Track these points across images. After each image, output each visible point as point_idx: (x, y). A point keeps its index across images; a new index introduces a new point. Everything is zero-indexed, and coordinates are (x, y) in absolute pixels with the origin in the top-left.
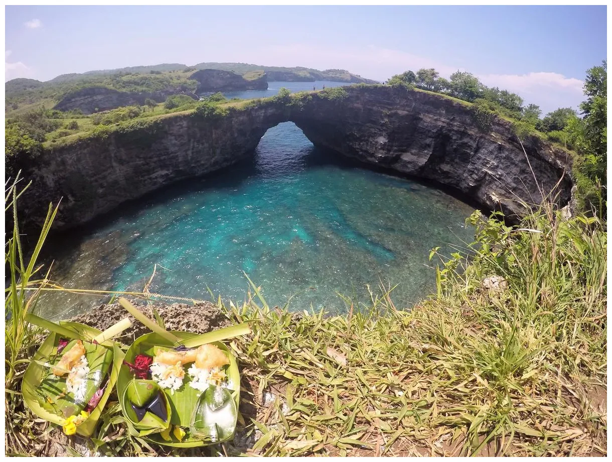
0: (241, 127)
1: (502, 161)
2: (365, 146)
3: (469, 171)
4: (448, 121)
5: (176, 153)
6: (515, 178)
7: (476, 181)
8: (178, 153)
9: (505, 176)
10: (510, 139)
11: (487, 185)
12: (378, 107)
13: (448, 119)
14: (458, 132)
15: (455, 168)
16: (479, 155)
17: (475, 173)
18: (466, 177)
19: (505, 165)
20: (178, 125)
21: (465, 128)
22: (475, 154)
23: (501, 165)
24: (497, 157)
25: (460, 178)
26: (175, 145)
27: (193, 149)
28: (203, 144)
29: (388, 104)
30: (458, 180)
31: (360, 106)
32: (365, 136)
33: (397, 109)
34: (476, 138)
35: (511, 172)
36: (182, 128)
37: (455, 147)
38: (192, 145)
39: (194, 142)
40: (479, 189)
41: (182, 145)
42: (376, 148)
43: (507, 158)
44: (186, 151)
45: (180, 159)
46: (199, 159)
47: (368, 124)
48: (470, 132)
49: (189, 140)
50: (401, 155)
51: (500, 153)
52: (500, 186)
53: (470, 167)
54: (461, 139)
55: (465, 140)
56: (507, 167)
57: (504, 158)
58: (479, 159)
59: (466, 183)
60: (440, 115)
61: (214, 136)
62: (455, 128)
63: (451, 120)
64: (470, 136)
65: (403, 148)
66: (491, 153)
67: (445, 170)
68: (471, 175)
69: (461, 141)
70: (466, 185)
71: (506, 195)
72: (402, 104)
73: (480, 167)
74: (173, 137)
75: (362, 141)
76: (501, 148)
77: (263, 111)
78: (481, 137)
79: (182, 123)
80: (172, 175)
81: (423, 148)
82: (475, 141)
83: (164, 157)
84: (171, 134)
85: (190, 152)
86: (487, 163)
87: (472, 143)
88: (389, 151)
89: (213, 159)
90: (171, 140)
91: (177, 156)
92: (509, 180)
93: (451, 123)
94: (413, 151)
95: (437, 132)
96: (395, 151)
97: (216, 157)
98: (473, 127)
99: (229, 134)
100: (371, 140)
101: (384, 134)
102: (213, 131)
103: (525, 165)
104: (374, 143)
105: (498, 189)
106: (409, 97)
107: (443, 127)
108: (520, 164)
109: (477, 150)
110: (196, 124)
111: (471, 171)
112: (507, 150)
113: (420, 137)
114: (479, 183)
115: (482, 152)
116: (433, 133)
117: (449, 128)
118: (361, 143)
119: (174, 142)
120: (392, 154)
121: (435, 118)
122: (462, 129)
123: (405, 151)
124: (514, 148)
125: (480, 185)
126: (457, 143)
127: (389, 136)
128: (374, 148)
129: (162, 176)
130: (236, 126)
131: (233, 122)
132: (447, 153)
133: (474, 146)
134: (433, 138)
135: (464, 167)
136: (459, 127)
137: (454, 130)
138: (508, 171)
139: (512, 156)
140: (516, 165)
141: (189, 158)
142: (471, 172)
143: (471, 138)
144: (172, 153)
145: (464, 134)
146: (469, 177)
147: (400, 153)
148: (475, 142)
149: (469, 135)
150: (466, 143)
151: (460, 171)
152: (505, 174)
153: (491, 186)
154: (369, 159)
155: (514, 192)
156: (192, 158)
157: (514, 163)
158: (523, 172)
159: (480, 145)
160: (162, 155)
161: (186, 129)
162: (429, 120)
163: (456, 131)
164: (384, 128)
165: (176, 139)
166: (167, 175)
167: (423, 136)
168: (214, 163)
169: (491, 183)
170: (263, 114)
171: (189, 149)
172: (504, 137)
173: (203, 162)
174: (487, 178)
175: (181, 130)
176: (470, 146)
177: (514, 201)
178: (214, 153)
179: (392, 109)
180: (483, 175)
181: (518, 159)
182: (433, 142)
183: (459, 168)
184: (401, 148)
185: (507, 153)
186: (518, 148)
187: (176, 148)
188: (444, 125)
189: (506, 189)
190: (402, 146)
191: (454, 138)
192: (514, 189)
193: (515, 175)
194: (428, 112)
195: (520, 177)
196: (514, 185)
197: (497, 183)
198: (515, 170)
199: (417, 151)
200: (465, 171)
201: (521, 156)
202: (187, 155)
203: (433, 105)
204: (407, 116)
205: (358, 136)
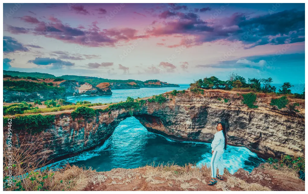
0: (105, 121)
1: (271, 123)
2: (179, 127)
3: (248, 134)
4: (227, 106)
5: (60, 138)
6: (284, 133)
7: (255, 139)
8: (62, 138)
9: (276, 133)
10: (272, 109)
11: (264, 141)
12: (184, 104)
13: (227, 105)
14: (234, 111)
15: (238, 133)
16: (252, 122)
17: (253, 134)
18: (247, 138)
19: (273, 126)
20: (64, 120)
21: (239, 108)
22: (249, 123)
23: (270, 126)
24: (266, 122)
25: (243, 139)
26: (60, 133)
27: (72, 135)
28: (80, 132)
29: (189, 101)
30: (242, 141)
31: (173, 105)
32: (178, 122)
34: (248, 113)
35: (279, 129)
36: (66, 121)
37: (234, 120)
38: (72, 133)
39: (74, 131)
40: (259, 144)
41: (65, 133)
42: (185, 128)
43: (274, 121)
44: (68, 136)
45: (63, 142)
46: (76, 142)
47: (179, 115)
48: (243, 110)
49: (71, 130)
50: (201, 130)
51: (267, 119)
52: (274, 140)
53: (248, 131)
54: (238, 115)
55: (241, 115)
56: (276, 127)
57: (272, 122)
58: (253, 125)
59: (248, 142)
60: (222, 103)
61: (87, 127)
62: (233, 109)
63: (229, 105)
65: (202, 126)
66: (261, 120)
67: (231, 135)
68: (250, 136)
69: (238, 116)
70: (249, 143)
71: (281, 145)
72: (197, 100)
73: (255, 130)
74: (59, 128)
75: (176, 125)
76: (267, 116)
78: (252, 112)
79: (66, 119)
80: (55, 153)
81: (214, 124)
82: (247, 114)
83: (51, 141)
84: (58, 126)
85: (70, 138)
86: (260, 127)
87: (245, 116)
88: (193, 129)
89: (86, 142)
90: (57, 129)
91: (61, 140)
92: (280, 135)
93: (230, 107)
94: (208, 127)
95: (221, 113)
96: (198, 128)
97: (88, 140)
98: (244, 107)
99: (97, 126)
100: (182, 123)
101: (189, 119)
102: (87, 124)
103: (289, 123)
104: (183, 125)
105: (274, 142)
106: (201, 96)
107: (224, 110)
108: (285, 123)
109: (250, 120)
110: (76, 120)
111: (250, 134)
112: (272, 116)
113: (211, 118)
114: (258, 140)
115: (254, 120)
116: (219, 114)
117: (229, 110)
118: (176, 126)
119: (59, 130)
120: (196, 130)
121: (219, 105)
122: (237, 109)
123: (203, 127)
124: (277, 114)
125: (259, 142)
126: (236, 118)
127: (192, 120)
128: (184, 128)
129: (47, 154)
130: (101, 120)
131: (100, 118)
132: (230, 125)
133: (248, 117)
134: (219, 117)
135: (244, 132)
136: (235, 108)
137: (232, 111)
138: (277, 129)
139: (277, 119)
140: (282, 124)
141: (70, 141)
143: (244, 113)
144: (57, 138)
145: (239, 112)
146: (249, 138)
147: (200, 129)
149: (242, 112)
150: (242, 117)
151: (242, 135)
152: (275, 132)
153: (267, 141)
154: (182, 135)
155: (286, 142)
156: (72, 141)
157: (280, 124)
158: (289, 127)
159: (251, 117)
160: (49, 139)
161: (69, 122)
162: (214, 107)
163: (233, 111)
164: (189, 116)
165: (61, 129)
166: (52, 153)
167: (213, 117)
168: (86, 144)
169: (266, 139)
170: (118, 113)
171: (70, 136)
172: (268, 109)
173: (78, 144)
174: (263, 136)
175: (65, 123)
176: (245, 119)
177: (289, 148)
178: (87, 137)
179: (192, 104)
180: (259, 135)
181: (282, 120)
182: (220, 120)
183: (241, 133)
184: (200, 126)
185: (272, 118)
186: (280, 113)
187: (61, 135)
188: (225, 108)
189: (280, 141)
190: (201, 125)
191: (233, 115)
192: (286, 140)
193: (284, 131)
194: (214, 102)
195: (288, 132)
196: (286, 138)
197: (272, 138)
198: (282, 128)
199: (211, 126)
200: (245, 134)
201: (284, 118)
202: (68, 139)
203: (216, 98)
204: (201, 107)
205: (174, 122)
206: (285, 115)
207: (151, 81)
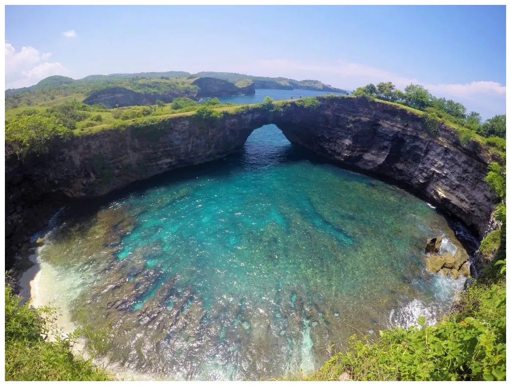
0: (233, 127)
1: (448, 161)
2: (333, 146)
3: (420, 170)
4: (403, 127)
5: (179, 146)
6: (458, 177)
7: (426, 178)
8: (182, 146)
9: (450, 175)
10: (454, 143)
11: (435, 182)
12: (344, 114)
13: (403, 125)
14: (411, 136)
15: (408, 167)
16: (429, 156)
17: (424, 172)
18: (417, 175)
19: (450, 166)
20: (182, 124)
21: (417, 133)
22: (425, 156)
23: (447, 165)
24: (444, 158)
25: (412, 176)
26: (178, 139)
27: (192, 143)
28: (201, 140)
29: (353, 112)
30: (410, 177)
31: (329, 113)
33: (360, 116)
34: (426, 142)
35: (455, 171)
36: (185, 126)
37: (408, 149)
38: (192, 140)
39: (194, 138)
40: (428, 186)
41: (184, 140)
42: (342, 149)
43: (452, 159)
44: (187, 144)
45: (182, 151)
46: (197, 152)
47: (337, 129)
48: (421, 137)
49: (190, 137)
50: (363, 155)
51: (446, 155)
52: (445, 183)
53: (420, 166)
54: (413, 142)
55: (417, 143)
56: (452, 167)
57: (449, 159)
58: (428, 159)
60: (396, 122)
61: (210, 134)
62: (409, 133)
65: (365, 149)
66: (439, 154)
67: (399, 168)
68: (421, 173)
69: (413, 144)
70: (417, 181)
71: (451, 191)
72: (364, 112)
73: (429, 167)
74: (177, 133)
75: (330, 142)
76: (447, 151)
77: (251, 115)
78: (430, 141)
80: (174, 163)
81: (381, 149)
82: (425, 144)
83: (169, 148)
84: (176, 131)
85: (190, 146)
86: (435, 163)
87: (422, 146)
88: (353, 151)
89: (209, 152)
90: (175, 135)
91: (180, 148)
92: (453, 178)
93: (405, 128)
94: (373, 152)
95: (393, 136)
96: (359, 151)
97: (211, 151)
98: (423, 132)
99: (222, 133)
100: (338, 141)
101: (349, 136)
102: (210, 130)
103: (467, 165)
104: (340, 144)
105: (444, 186)
106: (370, 107)
107: (398, 132)
108: (463, 165)
109: (426, 152)
110: (196, 124)
112: (452, 152)
113: (379, 140)
114: (428, 180)
116: (390, 137)
117: (404, 133)
118: (330, 144)
120: (356, 154)
121: (392, 124)
122: (414, 134)
123: (366, 152)
124: (458, 151)
125: (429, 182)
126: (410, 145)
127: (353, 138)
129: (167, 163)
130: (228, 126)
131: (226, 123)
132: (401, 154)
133: (425, 148)
134: (390, 141)
135: (416, 166)
136: (412, 132)
137: (407, 135)
138: (453, 170)
139: (456, 158)
140: (459, 166)
142: (422, 171)
143: (422, 142)
144: (176, 145)
145: (416, 138)
146: (420, 175)
147: (362, 153)
149: (420, 139)
150: (418, 146)
151: (412, 170)
152: (450, 173)
153: (438, 183)
154: (337, 157)
155: (457, 188)
156: (192, 151)
157: (457, 164)
158: (465, 171)
159: (429, 148)
160: (167, 147)
161: (188, 127)
162: (387, 126)
163: (409, 136)
164: (349, 132)
165: (179, 135)
166: (171, 162)
167: (382, 140)
168: (209, 155)
169: (438, 180)
170: (250, 118)
171: (189, 143)
172: (449, 141)
173: (200, 154)
174: (435, 176)
175: (184, 128)
176: (421, 149)
177: (457, 196)
178: (210, 148)
179: (357, 116)
180: (431, 173)
181: (461, 161)
182: (390, 145)
183: (411, 167)
184: (363, 149)
185: (452, 155)
186: (461, 151)
187: (179, 142)
188: (400, 130)
189: (451, 186)
190: (364, 147)
191: (408, 141)
192: (458, 186)
193: (459, 174)
194: (387, 119)
195: (462, 176)
196: (458, 183)
197: (443, 181)
198: (458, 170)
199: (376, 152)
200: (416, 170)
201: (464, 158)
202: (188, 148)
203: (390, 114)
204: (369, 122)
205: (328, 138)
206: (466, 154)
207: (310, 81)
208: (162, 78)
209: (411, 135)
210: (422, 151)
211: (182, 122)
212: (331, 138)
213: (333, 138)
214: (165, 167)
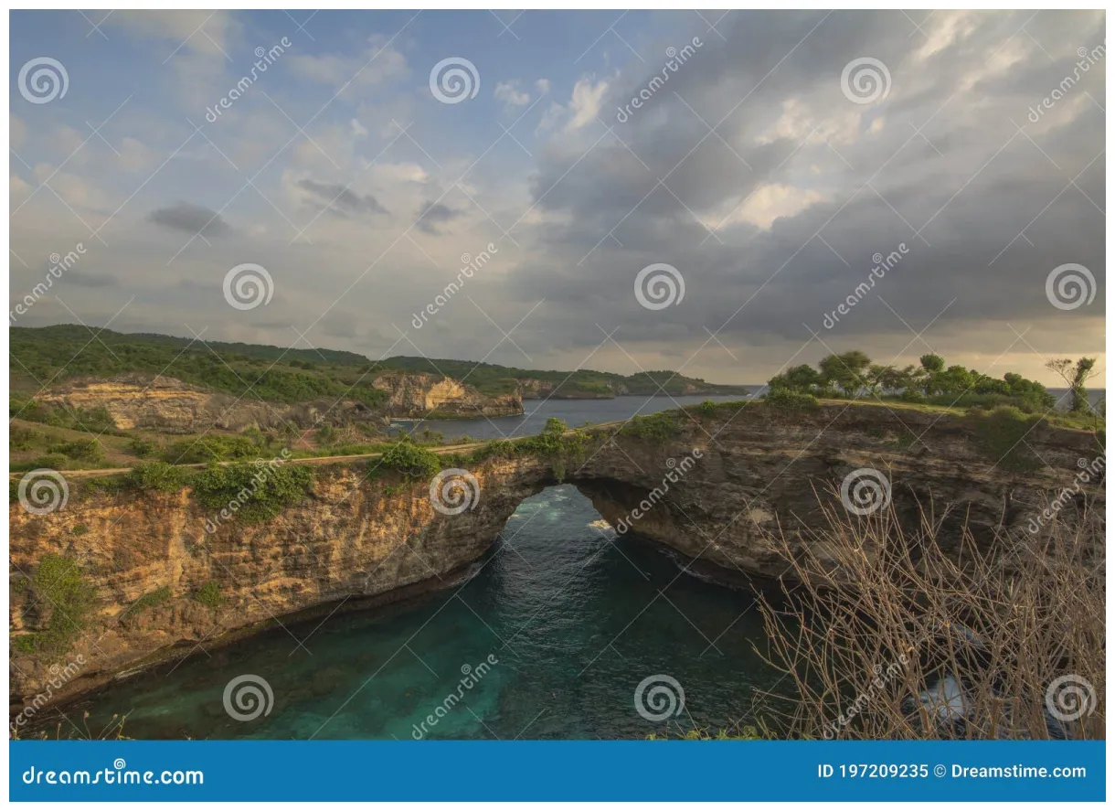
2: (725, 531)
4: (912, 458)
5: (326, 540)
8: (334, 541)
12: (741, 447)
13: (910, 454)
14: (942, 481)
16: (1022, 528)
20: (342, 483)
21: (960, 469)
22: (1008, 528)
26: (328, 523)
27: (365, 534)
28: (388, 525)
29: (761, 439)
32: (722, 510)
33: (783, 447)
34: (999, 489)
36: (349, 488)
38: (364, 525)
39: (370, 519)
41: (344, 524)
42: (749, 536)
45: (336, 554)
47: (726, 485)
48: (977, 477)
49: (361, 516)
50: (808, 546)
54: (957, 494)
55: (970, 496)
60: (888, 447)
62: (934, 473)
63: (918, 456)
64: (982, 487)
65: (812, 532)
69: (958, 502)
72: (792, 435)
74: (327, 507)
75: (716, 522)
77: (514, 464)
78: (1015, 484)
79: (350, 480)
80: (309, 589)
82: (997, 495)
83: (298, 546)
84: (324, 500)
85: (358, 542)
87: (988, 501)
88: (778, 541)
90: (321, 512)
91: (329, 547)
93: (921, 462)
94: (838, 536)
96: (795, 539)
97: (414, 554)
98: (981, 463)
100: (736, 518)
101: (763, 502)
102: (414, 499)
104: (742, 523)
106: (807, 419)
107: (901, 475)
109: (1011, 516)
110: (379, 484)
115: (1028, 519)
117: (919, 475)
118: (715, 526)
119: (327, 515)
120: (789, 546)
121: (878, 456)
122: (954, 473)
123: (818, 538)
126: (950, 506)
127: (774, 506)
128: (745, 535)
133: (999, 505)
136: (943, 469)
137: (931, 479)
141: (356, 552)
143: (985, 491)
144: (318, 539)
145: (962, 482)
147: (805, 543)
148: (999, 497)
149: (977, 483)
150: (976, 504)
154: (738, 558)
156: (362, 554)
159: (1016, 504)
160: (294, 542)
161: (358, 491)
162: (860, 462)
163: (936, 480)
164: (761, 490)
165: (333, 513)
166: (298, 586)
168: (407, 567)
170: (513, 470)
171: (358, 534)
175: (347, 493)
176: (988, 510)
178: (411, 545)
179: (773, 448)
184: (807, 531)
187: (331, 530)
188: (904, 468)
190: (808, 527)
191: (937, 495)
194: (858, 445)
202: (352, 546)
203: (865, 430)
204: (809, 459)
205: (706, 511)
208: (294, 364)
209: (943, 477)
210: (994, 518)
211: (344, 480)
212: (714, 509)
213: (721, 510)
214: (279, 598)
